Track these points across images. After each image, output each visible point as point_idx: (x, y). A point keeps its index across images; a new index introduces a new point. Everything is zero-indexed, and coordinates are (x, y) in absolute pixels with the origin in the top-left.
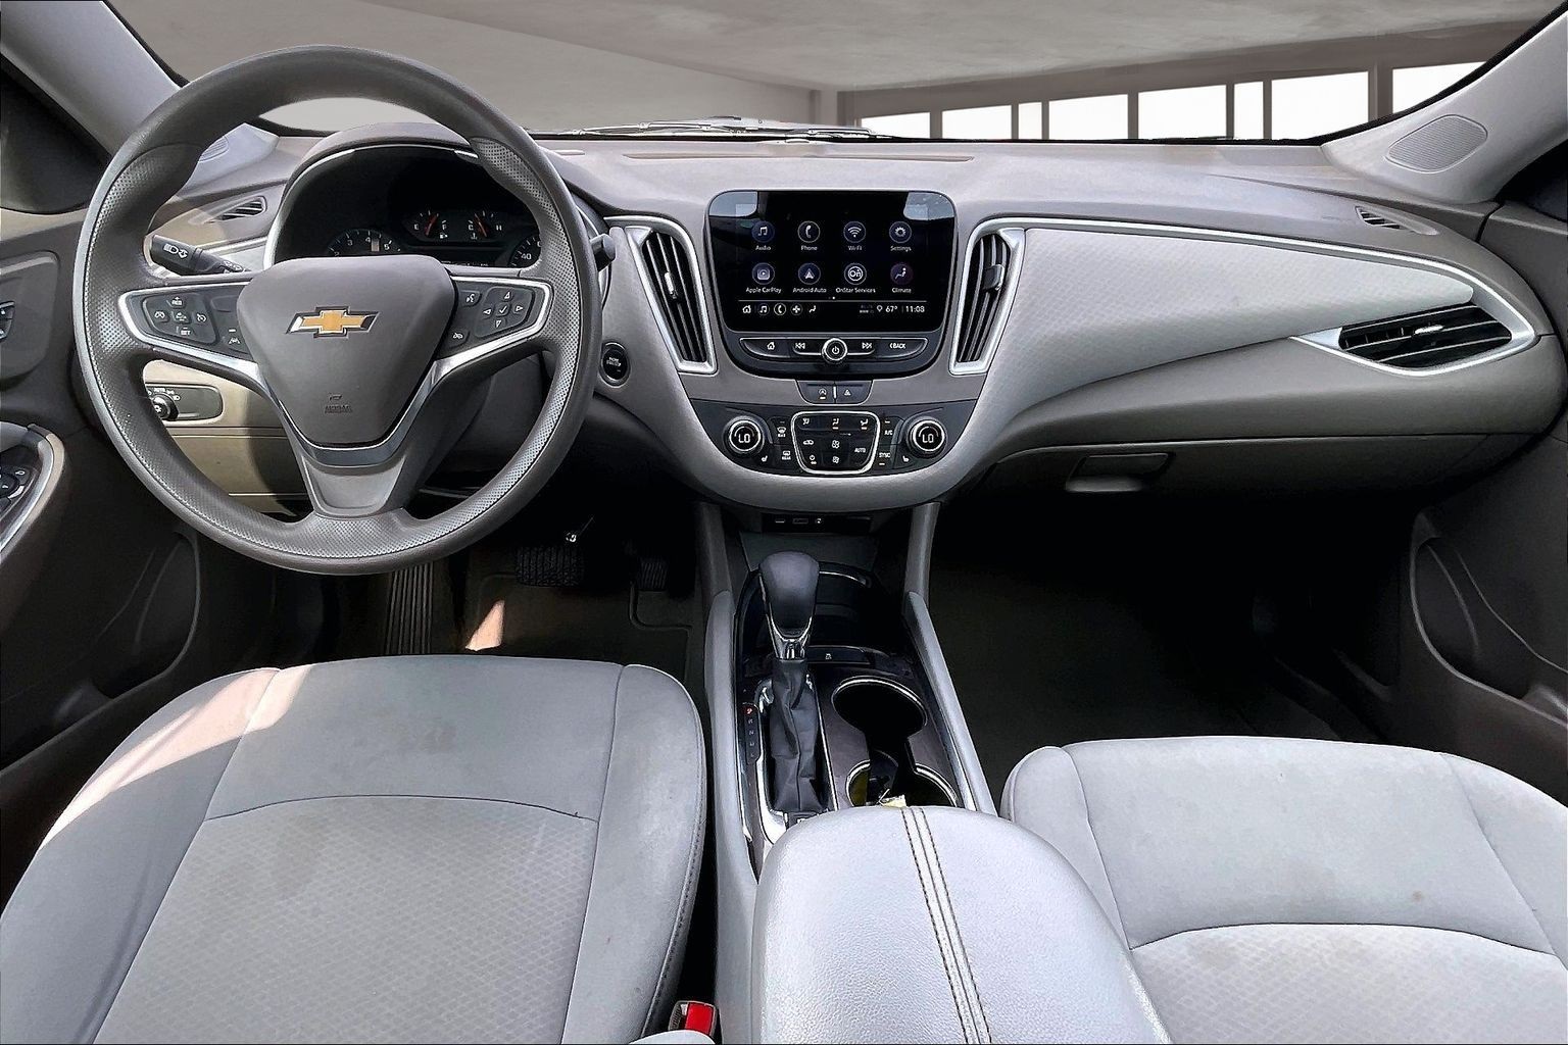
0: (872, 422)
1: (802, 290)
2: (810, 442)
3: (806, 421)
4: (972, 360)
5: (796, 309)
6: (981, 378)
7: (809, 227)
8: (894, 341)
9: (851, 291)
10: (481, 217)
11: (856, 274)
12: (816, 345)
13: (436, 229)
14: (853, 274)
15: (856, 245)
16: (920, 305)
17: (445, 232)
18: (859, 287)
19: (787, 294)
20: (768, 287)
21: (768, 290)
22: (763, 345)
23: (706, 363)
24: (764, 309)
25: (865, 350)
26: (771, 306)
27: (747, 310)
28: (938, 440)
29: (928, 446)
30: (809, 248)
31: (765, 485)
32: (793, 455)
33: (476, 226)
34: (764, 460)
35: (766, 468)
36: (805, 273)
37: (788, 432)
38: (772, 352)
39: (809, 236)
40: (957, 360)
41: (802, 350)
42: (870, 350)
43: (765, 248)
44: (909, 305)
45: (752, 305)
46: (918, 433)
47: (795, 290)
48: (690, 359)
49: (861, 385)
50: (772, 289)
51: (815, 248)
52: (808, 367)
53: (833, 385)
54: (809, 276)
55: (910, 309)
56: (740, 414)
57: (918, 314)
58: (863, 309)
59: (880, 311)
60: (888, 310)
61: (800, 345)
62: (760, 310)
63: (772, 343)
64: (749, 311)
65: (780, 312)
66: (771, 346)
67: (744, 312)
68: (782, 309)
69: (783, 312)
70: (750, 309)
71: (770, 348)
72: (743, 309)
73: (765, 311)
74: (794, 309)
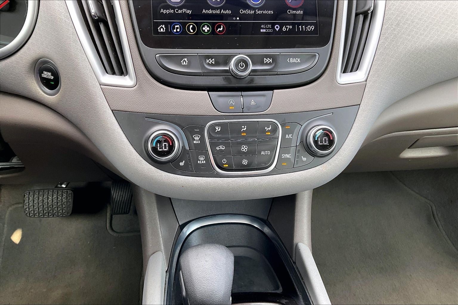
0: (275, 129)
1: (210, 11)
2: (222, 148)
3: (218, 129)
4: (351, 71)
5: (206, 29)
6: (362, 86)
8: (290, 56)
9: (252, 12)
12: (226, 60)
16: (311, 24)
18: (260, 9)
19: (196, 15)
20: (180, 7)
21: (180, 11)
22: (177, 60)
23: (127, 77)
24: (177, 28)
25: (267, 64)
26: (183, 25)
27: (162, 29)
28: (331, 142)
29: (324, 148)
31: (184, 187)
32: (207, 159)
34: (182, 164)
35: (184, 171)
37: (202, 139)
40: (341, 72)
41: (212, 65)
42: (270, 64)
44: (302, 24)
45: (166, 24)
46: (314, 137)
47: (204, 11)
48: (114, 73)
49: (264, 95)
50: (183, 10)
52: (219, 81)
55: (302, 28)
56: (158, 124)
57: (311, 32)
58: (263, 28)
59: (277, 30)
60: (284, 29)
61: (211, 61)
62: (174, 28)
63: (186, 59)
64: (163, 30)
65: (192, 31)
66: (184, 62)
67: (159, 31)
68: (193, 29)
69: (194, 31)
70: (165, 28)
71: (184, 64)
72: (159, 28)
73: (178, 30)
74: (204, 29)
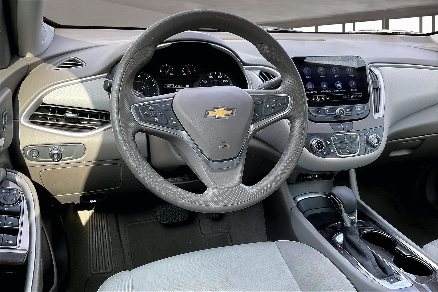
0: (357, 137)
1: (323, 91)
2: (339, 145)
3: (336, 138)
4: (376, 113)
5: (323, 98)
6: (383, 118)
7: (321, 69)
8: (356, 108)
9: (339, 91)
11: (339, 85)
12: (334, 111)
14: (338, 85)
15: (337, 75)
16: (361, 95)
18: (341, 89)
19: (319, 93)
20: (313, 91)
21: (313, 92)
22: (316, 112)
24: (313, 99)
25: (348, 111)
26: (315, 97)
27: (308, 99)
28: (379, 140)
29: (376, 143)
30: (323, 77)
31: (327, 162)
32: (334, 150)
34: (325, 153)
35: (326, 156)
36: (323, 85)
39: (322, 72)
40: (375, 113)
41: (329, 112)
42: (349, 111)
43: (309, 77)
44: (357, 95)
46: (372, 139)
49: (350, 124)
50: (314, 92)
51: (325, 77)
53: (341, 125)
54: (325, 86)
55: (358, 96)
56: (313, 138)
57: (361, 98)
58: (343, 97)
59: (349, 97)
60: (351, 97)
61: (328, 111)
62: (312, 99)
63: (319, 111)
68: (319, 98)
69: (319, 99)
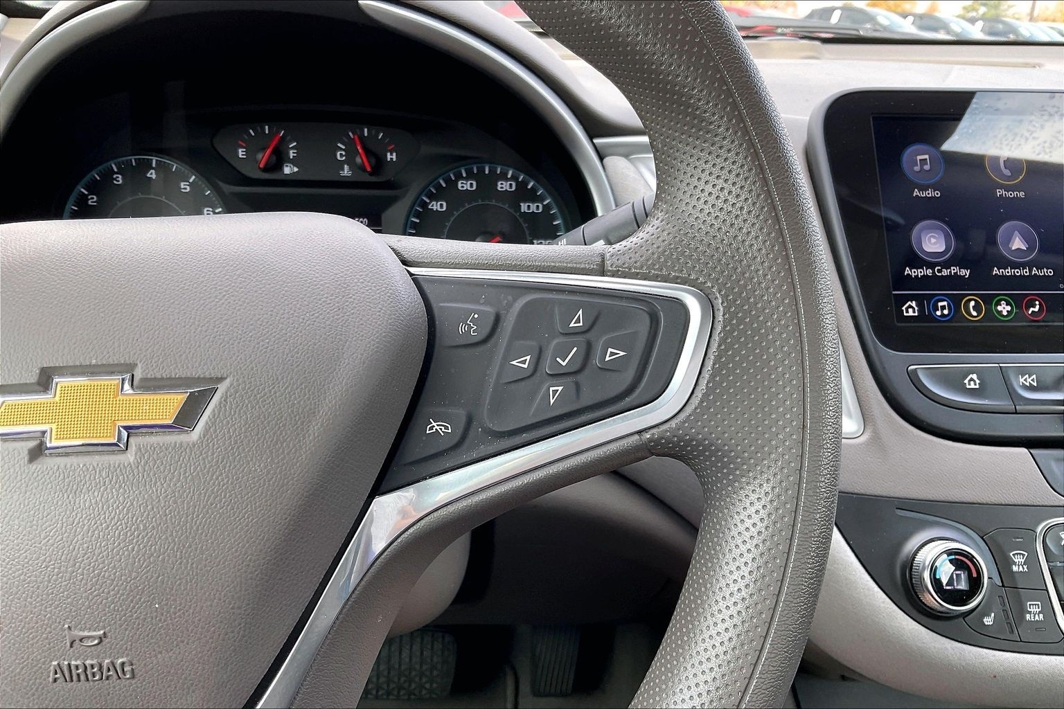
10: (362, 138)
13: (279, 158)
17: (294, 162)
33: (351, 154)
37: (1032, 562)
38: (972, 392)
45: (919, 300)
47: (995, 271)
52: (1051, 424)
64: (914, 312)
65: (974, 313)
66: (972, 383)
67: (905, 314)
70: (916, 308)
71: (972, 386)
72: (904, 308)
73: (946, 312)
74: (999, 308)
